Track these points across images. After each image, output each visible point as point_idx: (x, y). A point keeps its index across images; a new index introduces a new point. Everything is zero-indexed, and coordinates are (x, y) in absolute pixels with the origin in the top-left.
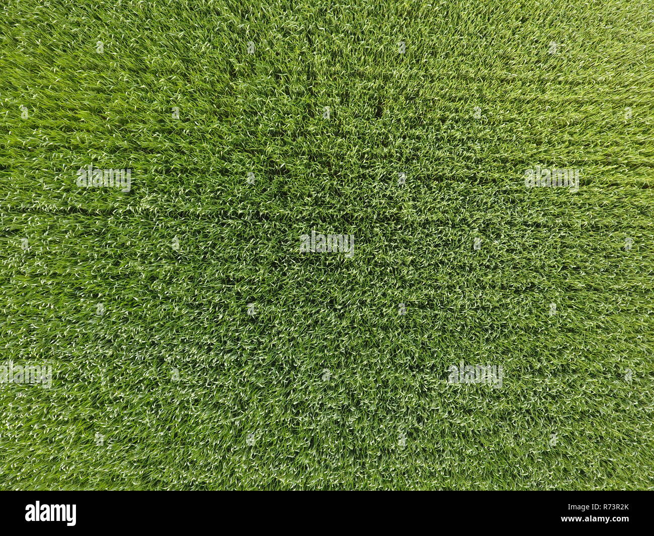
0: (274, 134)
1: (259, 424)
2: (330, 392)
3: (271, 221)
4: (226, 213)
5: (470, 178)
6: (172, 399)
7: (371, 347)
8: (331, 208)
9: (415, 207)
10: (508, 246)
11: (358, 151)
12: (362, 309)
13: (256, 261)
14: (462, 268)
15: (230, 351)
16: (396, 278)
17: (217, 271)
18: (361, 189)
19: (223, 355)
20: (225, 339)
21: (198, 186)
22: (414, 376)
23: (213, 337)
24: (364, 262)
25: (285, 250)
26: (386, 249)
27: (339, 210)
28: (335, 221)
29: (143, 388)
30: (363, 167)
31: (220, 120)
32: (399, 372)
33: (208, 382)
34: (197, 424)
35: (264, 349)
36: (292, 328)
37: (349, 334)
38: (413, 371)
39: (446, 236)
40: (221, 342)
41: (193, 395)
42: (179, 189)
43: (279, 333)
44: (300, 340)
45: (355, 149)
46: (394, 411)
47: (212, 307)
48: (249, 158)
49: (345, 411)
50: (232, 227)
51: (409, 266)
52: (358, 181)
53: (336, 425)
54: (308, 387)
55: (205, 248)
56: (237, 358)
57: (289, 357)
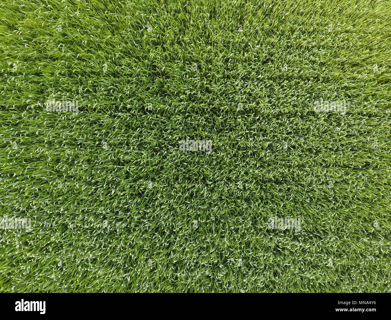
0: (155, 44)
1: (146, 278)
2: (203, 252)
3: (153, 114)
4: (117, 107)
5: (315, 78)
6: (75, 259)
7: (236, 216)
8: (202, 102)
9: (270, 102)
10: (347, 132)
11: (224, 57)
12: (229, 185)
13: (141, 146)
14: (310, 150)
15: (121, 219)
16: (256, 160)
17: (109, 154)
18: (226, 87)
19: (115, 223)
20: (117, 210)
21: (94, 86)
22: (271, 239)
23: (107, 209)
24: (229, 146)
25: (165, 137)
26: (247, 136)
27: (209, 105)
28: (206, 114)
29: (50, 250)
30: (228, 69)
31: (113, 32)
32: (259, 235)
33: (103, 245)
34: (95, 278)
35: (149, 218)
36: (172, 200)
37: (218, 205)
38: (270, 235)
39: (297, 125)
40: (113, 212)
41: (91, 255)
42: (79, 88)
43: (161, 204)
44: (178, 210)
45: (221, 55)
46: (255, 267)
47: (106, 183)
48: (136, 62)
49: (215, 267)
50: (122, 119)
51: (266, 150)
52: (224, 80)
53: (208, 280)
54: (185, 248)
55: (100, 135)
56: (127, 225)
57: (169, 224)
